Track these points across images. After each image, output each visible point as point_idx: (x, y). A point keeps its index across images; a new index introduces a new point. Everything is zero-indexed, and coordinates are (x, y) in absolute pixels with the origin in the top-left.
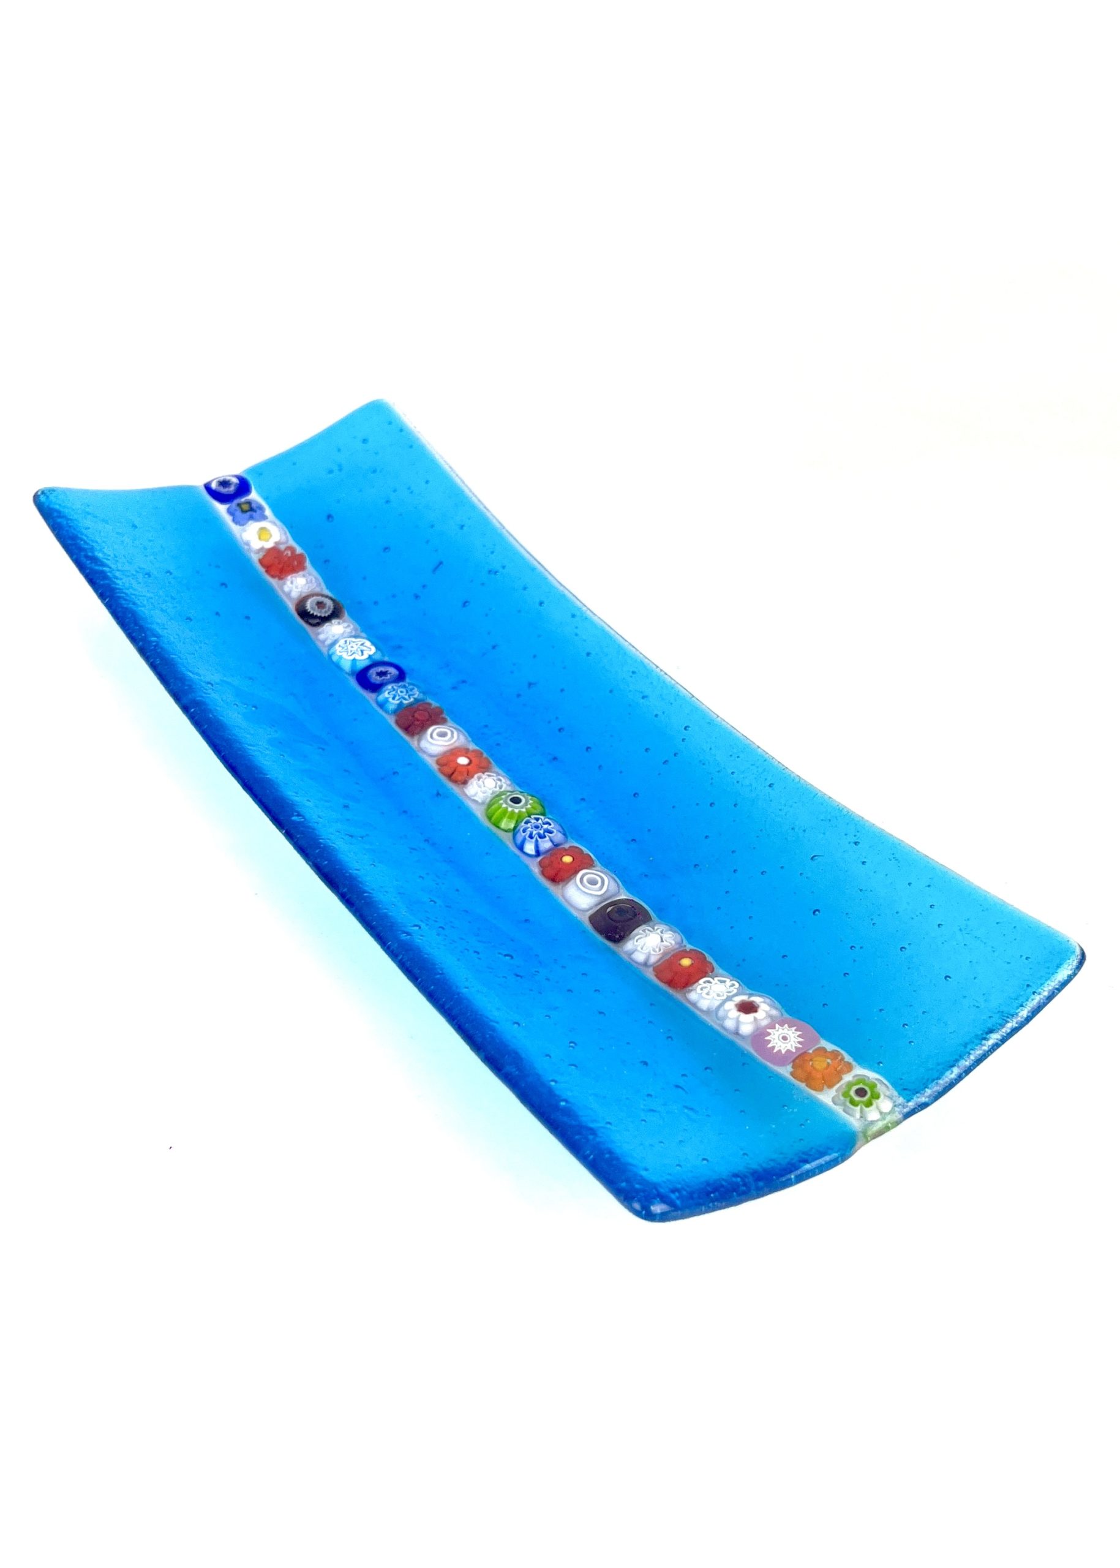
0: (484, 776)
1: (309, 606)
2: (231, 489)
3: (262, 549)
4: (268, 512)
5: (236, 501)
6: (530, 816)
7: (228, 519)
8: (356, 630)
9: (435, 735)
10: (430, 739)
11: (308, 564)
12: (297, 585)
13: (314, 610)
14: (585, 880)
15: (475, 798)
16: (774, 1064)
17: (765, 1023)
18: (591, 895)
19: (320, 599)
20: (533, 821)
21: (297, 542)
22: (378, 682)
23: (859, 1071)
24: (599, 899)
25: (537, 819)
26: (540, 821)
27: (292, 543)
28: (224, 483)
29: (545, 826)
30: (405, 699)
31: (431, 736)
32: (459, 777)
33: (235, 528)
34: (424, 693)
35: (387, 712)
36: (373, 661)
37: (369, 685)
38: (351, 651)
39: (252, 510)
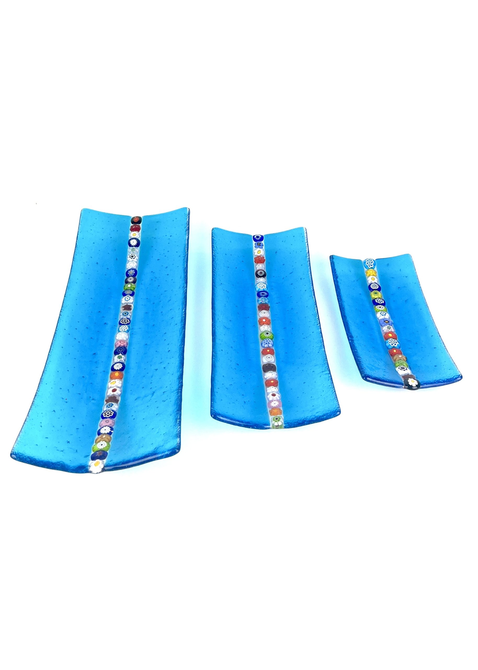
0: (266, 326)
1: (259, 273)
2: (259, 239)
3: (257, 255)
4: (264, 247)
5: (258, 242)
6: (267, 338)
7: (254, 245)
8: (265, 282)
9: (263, 313)
10: (261, 314)
11: (265, 262)
12: (260, 266)
13: (259, 274)
14: (267, 357)
15: (261, 330)
16: (268, 407)
17: (274, 399)
18: (267, 360)
19: (261, 271)
20: (267, 339)
21: (266, 257)
22: (261, 296)
23: (282, 416)
24: (268, 362)
25: (268, 339)
26: (269, 340)
27: (264, 256)
28: (258, 237)
29: (269, 342)
30: (263, 302)
31: (262, 313)
32: (261, 323)
33: (254, 248)
34: (269, 302)
35: (258, 302)
36: (263, 290)
37: (259, 296)
38: (261, 286)
39: (260, 245)
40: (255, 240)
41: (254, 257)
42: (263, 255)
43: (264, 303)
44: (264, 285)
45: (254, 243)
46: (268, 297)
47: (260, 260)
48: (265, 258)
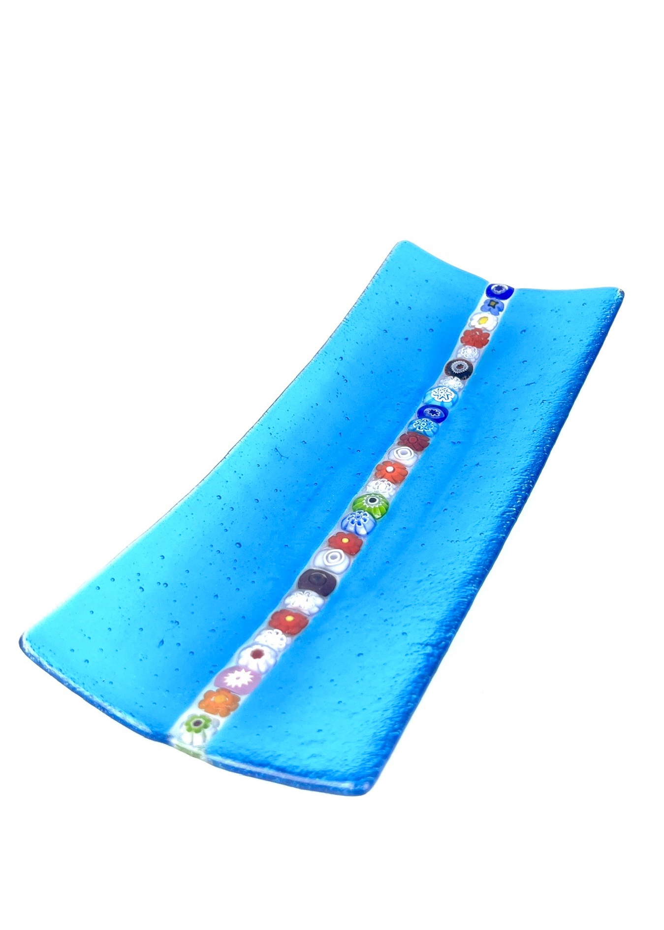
0: (387, 482)
1: (456, 365)
3: (475, 326)
7: (481, 303)
11: (485, 347)
13: (455, 367)
14: (333, 554)
15: (368, 487)
16: (216, 680)
18: (326, 562)
19: (464, 363)
22: (427, 415)
23: (223, 721)
30: (422, 429)
31: (400, 451)
32: (380, 474)
34: (434, 434)
36: (439, 404)
37: (421, 414)
38: (442, 395)
39: (494, 307)
40: (490, 292)
41: (467, 328)
42: (488, 331)
43: (420, 433)
44: (448, 393)
45: (485, 298)
46: (440, 424)
47: (477, 339)
48: (489, 339)
